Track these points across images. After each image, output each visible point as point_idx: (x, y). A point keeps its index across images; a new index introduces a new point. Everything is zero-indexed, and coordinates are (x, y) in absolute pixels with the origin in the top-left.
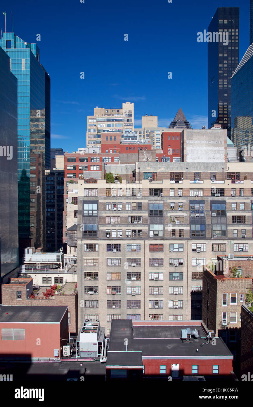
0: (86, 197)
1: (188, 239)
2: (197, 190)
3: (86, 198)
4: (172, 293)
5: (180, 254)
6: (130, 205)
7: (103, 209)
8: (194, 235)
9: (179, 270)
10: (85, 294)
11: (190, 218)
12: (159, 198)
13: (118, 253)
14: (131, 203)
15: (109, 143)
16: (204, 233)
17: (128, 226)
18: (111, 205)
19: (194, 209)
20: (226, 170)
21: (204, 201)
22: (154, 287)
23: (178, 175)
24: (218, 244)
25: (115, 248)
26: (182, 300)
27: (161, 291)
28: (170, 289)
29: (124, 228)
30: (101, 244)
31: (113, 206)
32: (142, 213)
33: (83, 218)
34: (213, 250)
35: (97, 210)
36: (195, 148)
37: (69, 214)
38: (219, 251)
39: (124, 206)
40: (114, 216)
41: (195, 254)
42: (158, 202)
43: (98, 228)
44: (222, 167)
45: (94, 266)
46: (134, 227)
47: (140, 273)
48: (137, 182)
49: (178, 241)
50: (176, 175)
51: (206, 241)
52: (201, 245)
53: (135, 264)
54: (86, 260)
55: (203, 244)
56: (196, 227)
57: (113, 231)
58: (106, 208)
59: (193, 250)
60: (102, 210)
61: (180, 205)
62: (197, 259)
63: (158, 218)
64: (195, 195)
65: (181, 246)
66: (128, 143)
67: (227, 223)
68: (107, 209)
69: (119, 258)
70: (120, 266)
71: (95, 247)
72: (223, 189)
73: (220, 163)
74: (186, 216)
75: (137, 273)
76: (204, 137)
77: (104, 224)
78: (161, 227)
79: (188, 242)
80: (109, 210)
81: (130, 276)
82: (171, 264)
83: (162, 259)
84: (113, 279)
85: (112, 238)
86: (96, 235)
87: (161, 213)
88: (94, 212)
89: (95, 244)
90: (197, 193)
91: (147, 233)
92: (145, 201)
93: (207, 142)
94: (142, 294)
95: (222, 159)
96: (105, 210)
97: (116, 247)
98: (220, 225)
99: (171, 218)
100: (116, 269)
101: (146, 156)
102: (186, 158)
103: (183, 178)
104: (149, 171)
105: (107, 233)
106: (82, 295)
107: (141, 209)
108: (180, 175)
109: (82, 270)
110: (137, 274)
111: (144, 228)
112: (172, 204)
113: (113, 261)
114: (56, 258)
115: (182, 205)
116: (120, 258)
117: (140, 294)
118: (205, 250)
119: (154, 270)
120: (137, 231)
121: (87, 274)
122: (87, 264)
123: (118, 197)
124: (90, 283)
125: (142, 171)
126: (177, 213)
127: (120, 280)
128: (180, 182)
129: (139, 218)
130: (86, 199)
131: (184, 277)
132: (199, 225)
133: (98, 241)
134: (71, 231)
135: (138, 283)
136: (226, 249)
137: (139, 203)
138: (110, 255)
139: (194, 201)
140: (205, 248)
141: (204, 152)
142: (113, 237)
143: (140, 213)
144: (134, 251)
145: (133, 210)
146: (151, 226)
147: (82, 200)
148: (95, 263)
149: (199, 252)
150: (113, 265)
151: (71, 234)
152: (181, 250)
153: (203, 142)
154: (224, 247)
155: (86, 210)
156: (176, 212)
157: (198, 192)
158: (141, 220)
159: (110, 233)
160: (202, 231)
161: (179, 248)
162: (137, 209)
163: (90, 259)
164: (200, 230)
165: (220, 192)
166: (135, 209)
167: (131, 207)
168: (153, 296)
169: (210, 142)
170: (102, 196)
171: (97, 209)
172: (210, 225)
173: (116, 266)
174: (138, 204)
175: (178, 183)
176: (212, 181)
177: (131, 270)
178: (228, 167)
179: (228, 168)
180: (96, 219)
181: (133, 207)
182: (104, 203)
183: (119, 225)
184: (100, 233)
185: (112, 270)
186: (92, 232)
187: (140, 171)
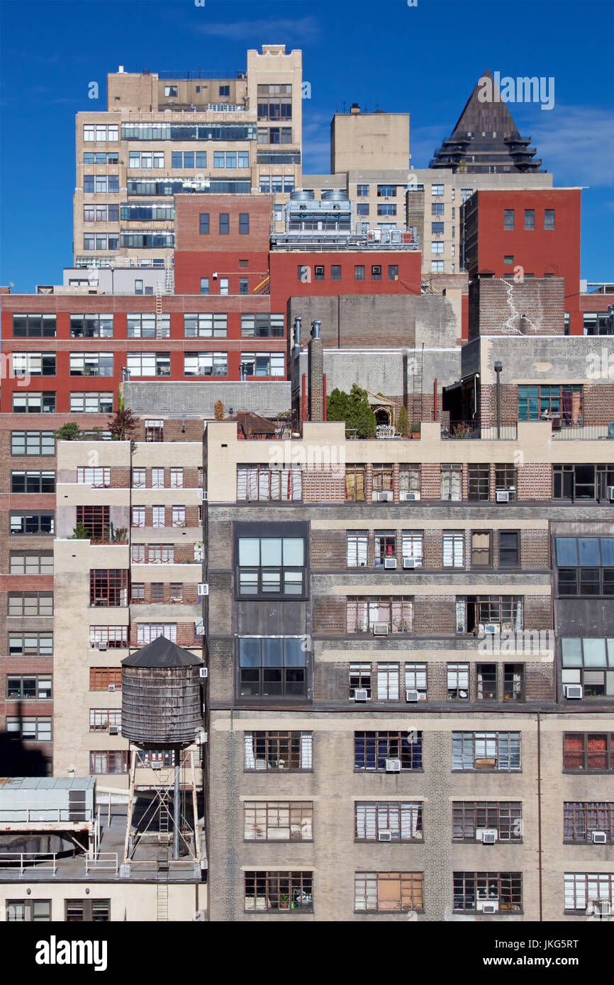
0: (248, 503)
3: (246, 509)
6: (459, 545)
7: (331, 561)
12: (599, 511)
13: (412, 777)
14: (468, 534)
15: (214, 244)
17: (454, 647)
18: (370, 543)
25: (393, 753)
29: (436, 655)
30: (328, 733)
31: (378, 547)
32: (522, 582)
33: (236, 609)
35: (305, 569)
37: (64, 587)
39: (432, 547)
40: (384, 598)
42: (597, 527)
43: (311, 654)
45: (290, 841)
47: (519, 875)
48: (487, 432)
53: (494, 833)
54: (251, 813)
57: (385, 671)
58: (344, 560)
60: (327, 566)
63: (602, 607)
66: (309, 248)
68: (351, 562)
69: (415, 802)
70: (421, 842)
71: (297, 750)
75: (504, 875)
77: (339, 634)
80: (360, 569)
81: (470, 891)
85: (377, 705)
86: (301, 691)
87: (611, 582)
88: (289, 576)
89: (296, 735)
91: (547, 682)
92: (532, 526)
96: (342, 569)
97: (399, 747)
100: (402, 858)
101: (518, 308)
104: (545, 378)
105: (355, 681)
109: (232, 862)
110: (505, 884)
113: (382, 818)
114: (65, 802)
116: (420, 803)
119: (589, 863)
120: (500, 669)
121: (260, 884)
122: (259, 831)
123: (403, 503)
125: (512, 378)
127: (421, 910)
130: (248, 515)
133: (314, 717)
134: (146, 671)
137: (504, 533)
138: (373, 787)
142: (385, 697)
143: (513, 581)
144: (485, 767)
145: (476, 570)
147: (228, 518)
148: (294, 828)
150: (387, 836)
151: (146, 682)
155: (249, 569)
158: (515, 614)
159: (366, 682)
162: (496, 563)
163: (271, 805)
166: (486, 562)
167: (468, 554)
170: (324, 501)
171: (300, 563)
173: (401, 841)
174: (501, 540)
177: (471, 860)
180: (299, 612)
181: (474, 551)
182: (338, 533)
183: (410, 642)
184: (323, 678)
185: (378, 859)
186: (284, 675)
187: (501, 382)
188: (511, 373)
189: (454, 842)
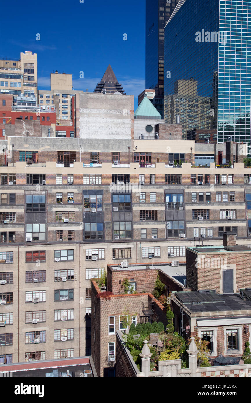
1: (80, 243)
2: (93, 176)
4: (59, 319)
5: (69, 263)
8: (89, 237)
9: (67, 285)
11: (83, 214)
12: (40, 188)
14: (0, 194)
16: (102, 234)
19: (89, 201)
20: (133, 150)
21: (102, 190)
22: (33, 312)
23: (68, 156)
24: (121, 248)
26: (73, 328)
27: (43, 317)
28: (56, 314)
32: (15, 208)
34: (114, 257)
36: (91, 119)
38: (122, 257)
41: (90, 264)
42: (38, 192)
44: (128, 146)
46: (3, 228)
47: (12, 293)
48: (10, 165)
49: (66, 246)
50: (65, 156)
51: (105, 245)
52: (98, 251)
53: (5, 281)
55: (101, 250)
56: (92, 227)
59: (87, 258)
61: (69, 196)
62: (93, 269)
63: (39, 215)
64: (90, 183)
65: (71, 253)
66: (24, 111)
67: (134, 220)
72: (129, 175)
73: (126, 140)
74: (77, 212)
75: (8, 293)
76: (104, 104)
78: (43, 227)
79: (80, 246)
82: (56, 279)
83: (44, 272)
87: (42, 208)
90: (94, 180)
91: (22, 237)
92: (19, 192)
93: (107, 111)
94: (16, 324)
95: (127, 135)
98: (123, 223)
99: (57, 214)
101: (26, 129)
102: (79, 132)
103: (75, 160)
104: (27, 149)
107: (15, 202)
108: (72, 156)
110: (8, 296)
111: (19, 230)
112: (58, 195)
115: (73, 197)
117: (12, 324)
118: (103, 258)
119: (33, 288)
120: (8, 234)
125: (17, 149)
128: (71, 165)
129: (11, 215)
131: (75, 295)
132: (96, 223)
135: (8, 308)
136: (132, 255)
137: (11, 194)
139: (89, 190)
140: (103, 254)
141: (104, 125)
143: (13, 208)
144: (2, 262)
145: (2, 205)
146: (29, 226)
149: (96, 260)
152: (70, 258)
153: (102, 111)
154: (129, 252)
156: (64, 206)
157: (95, 178)
158: (14, 217)
160: (99, 231)
161: (68, 255)
162: (8, 203)
164: (96, 230)
165: (124, 178)
166: (6, 202)
168: (31, 325)
169: (111, 112)
172: (110, 223)
174: (10, 196)
175: (69, 166)
176: (115, 164)
178: (135, 145)
179: (135, 147)
181: (2, 199)
187: (14, 150)
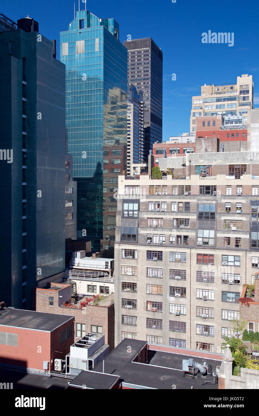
1: (246, 251)
4: (226, 318)
5: (236, 268)
6: (175, 206)
7: (145, 209)
8: (255, 246)
9: (234, 289)
10: (122, 307)
11: (250, 223)
12: (211, 198)
13: (159, 262)
14: (177, 203)
15: (206, 129)
18: (155, 205)
19: (256, 211)
22: (202, 308)
23: (239, 169)
27: (211, 313)
28: (223, 313)
29: (167, 233)
30: (141, 250)
32: (189, 215)
33: (122, 220)
35: (138, 211)
39: (169, 206)
40: (156, 218)
41: (256, 271)
42: (209, 202)
43: (137, 231)
45: (132, 275)
46: (179, 231)
47: (185, 288)
48: (187, 178)
49: (233, 252)
50: (236, 169)
54: (124, 268)
57: (155, 236)
58: (148, 209)
59: (253, 265)
60: (144, 210)
61: (237, 206)
63: (209, 222)
65: (237, 259)
66: (230, 129)
68: (150, 210)
70: (162, 278)
71: (134, 254)
74: (245, 221)
75: (182, 288)
77: (145, 227)
78: (212, 233)
79: (246, 254)
80: (152, 211)
81: (174, 291)
82: (224, 281)
84: (153, 293)
85: (153, 244)
86: (135, 240)
87: (212, 216)
88: (135, 213)
89: (134, 250)
91: (194, 241)
92: (193, 201)
94: (188, 315)
96: (147, 211)
97: (157, 255)
99: (225, 222)
100: (157, 282)
101: (205, 145)
102: (250, 146)
103: (245, 173)
104: (202, 164)
105: (148, 238)
106: (119, 308)
107: (189, 210)
108: (242, 169)
109: (119, 279)
110: (182, 290)
111: (191, 234)
112: (227, 205)
113: (154, 272)
114: (104, 264)
115: (241, 206)
116: (162, 269)
117: (186, 315)
119: (203, 287)
120: (182, 237)
121: (125, 285)
122: (125, 273)
123: (163, 195)
124: (127, 295)
125: (194, 164)
126: (233, 216)
127: (162, 295)
128: (241, 177)
129: (185, 221)
133: (138, 246)
135: (182, 300)
138: (151, 264)
139: (257, 201)
142: (155, 243)
143: (187, 215)
144: (177, 261)
145: (179, 211)
146: (200, 231)
148: (133, 273)
150: (154, 276)
152: (237, 263)
155: (126, 210)
159: (151, 238)
161: (235, 261)
162: (184, 211)
163: (128, 267)
166: (182, 210)
168: (201, 319)
171: (137, 209)
173: (157, 278)
175: (239, 178)
177: (174, 284)
180: (136, 221)
181: (178, 207)
182: (146, 202)
183: (161, 229)
184: (140, 237)
185: (152, 281)
186: (132, 236)
187: (191, 165)
188: (193, 162)
189: (170, 279)
